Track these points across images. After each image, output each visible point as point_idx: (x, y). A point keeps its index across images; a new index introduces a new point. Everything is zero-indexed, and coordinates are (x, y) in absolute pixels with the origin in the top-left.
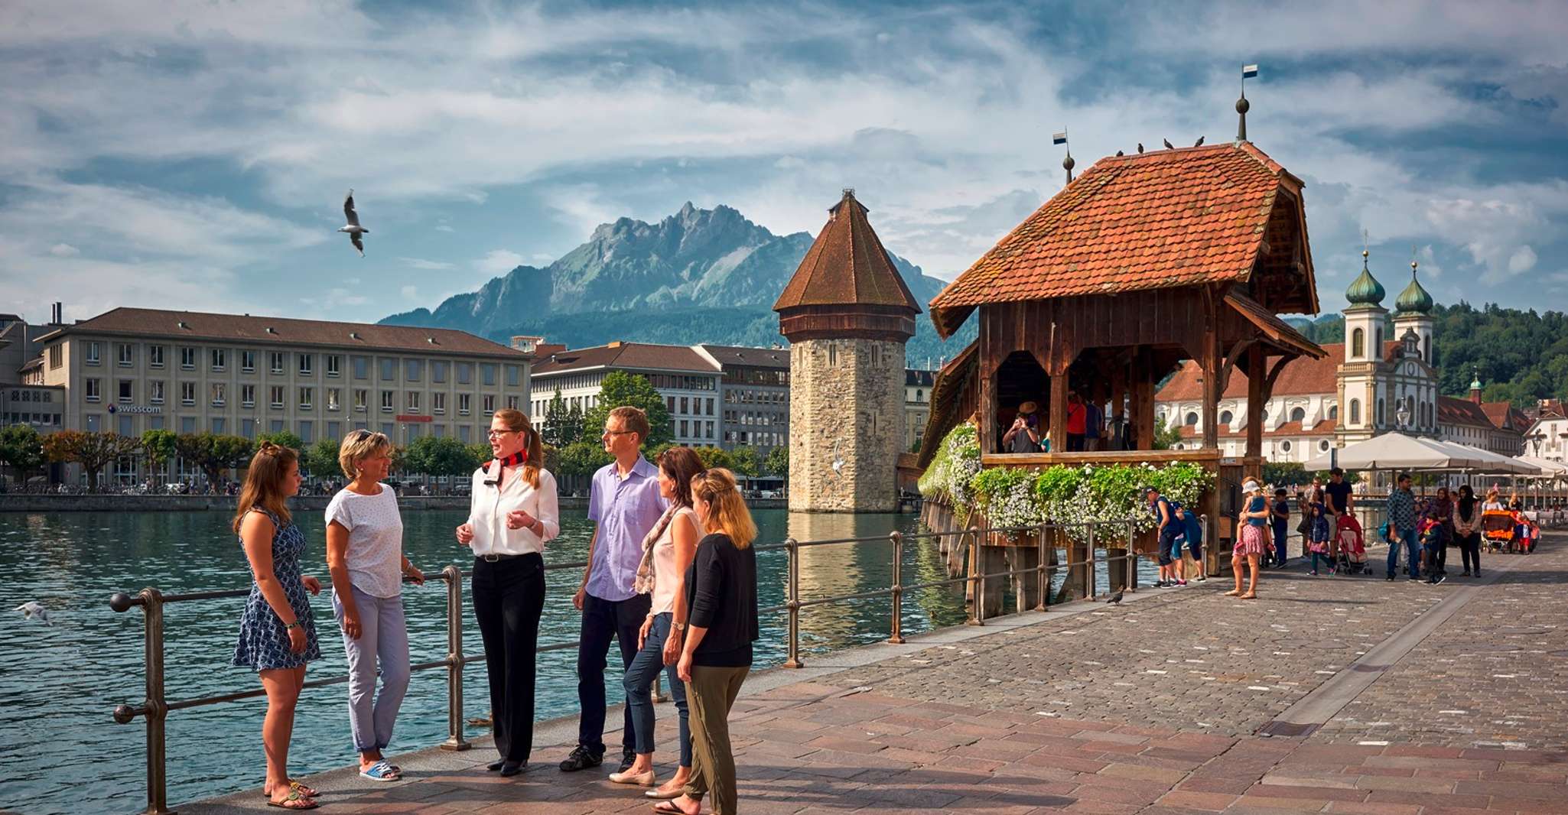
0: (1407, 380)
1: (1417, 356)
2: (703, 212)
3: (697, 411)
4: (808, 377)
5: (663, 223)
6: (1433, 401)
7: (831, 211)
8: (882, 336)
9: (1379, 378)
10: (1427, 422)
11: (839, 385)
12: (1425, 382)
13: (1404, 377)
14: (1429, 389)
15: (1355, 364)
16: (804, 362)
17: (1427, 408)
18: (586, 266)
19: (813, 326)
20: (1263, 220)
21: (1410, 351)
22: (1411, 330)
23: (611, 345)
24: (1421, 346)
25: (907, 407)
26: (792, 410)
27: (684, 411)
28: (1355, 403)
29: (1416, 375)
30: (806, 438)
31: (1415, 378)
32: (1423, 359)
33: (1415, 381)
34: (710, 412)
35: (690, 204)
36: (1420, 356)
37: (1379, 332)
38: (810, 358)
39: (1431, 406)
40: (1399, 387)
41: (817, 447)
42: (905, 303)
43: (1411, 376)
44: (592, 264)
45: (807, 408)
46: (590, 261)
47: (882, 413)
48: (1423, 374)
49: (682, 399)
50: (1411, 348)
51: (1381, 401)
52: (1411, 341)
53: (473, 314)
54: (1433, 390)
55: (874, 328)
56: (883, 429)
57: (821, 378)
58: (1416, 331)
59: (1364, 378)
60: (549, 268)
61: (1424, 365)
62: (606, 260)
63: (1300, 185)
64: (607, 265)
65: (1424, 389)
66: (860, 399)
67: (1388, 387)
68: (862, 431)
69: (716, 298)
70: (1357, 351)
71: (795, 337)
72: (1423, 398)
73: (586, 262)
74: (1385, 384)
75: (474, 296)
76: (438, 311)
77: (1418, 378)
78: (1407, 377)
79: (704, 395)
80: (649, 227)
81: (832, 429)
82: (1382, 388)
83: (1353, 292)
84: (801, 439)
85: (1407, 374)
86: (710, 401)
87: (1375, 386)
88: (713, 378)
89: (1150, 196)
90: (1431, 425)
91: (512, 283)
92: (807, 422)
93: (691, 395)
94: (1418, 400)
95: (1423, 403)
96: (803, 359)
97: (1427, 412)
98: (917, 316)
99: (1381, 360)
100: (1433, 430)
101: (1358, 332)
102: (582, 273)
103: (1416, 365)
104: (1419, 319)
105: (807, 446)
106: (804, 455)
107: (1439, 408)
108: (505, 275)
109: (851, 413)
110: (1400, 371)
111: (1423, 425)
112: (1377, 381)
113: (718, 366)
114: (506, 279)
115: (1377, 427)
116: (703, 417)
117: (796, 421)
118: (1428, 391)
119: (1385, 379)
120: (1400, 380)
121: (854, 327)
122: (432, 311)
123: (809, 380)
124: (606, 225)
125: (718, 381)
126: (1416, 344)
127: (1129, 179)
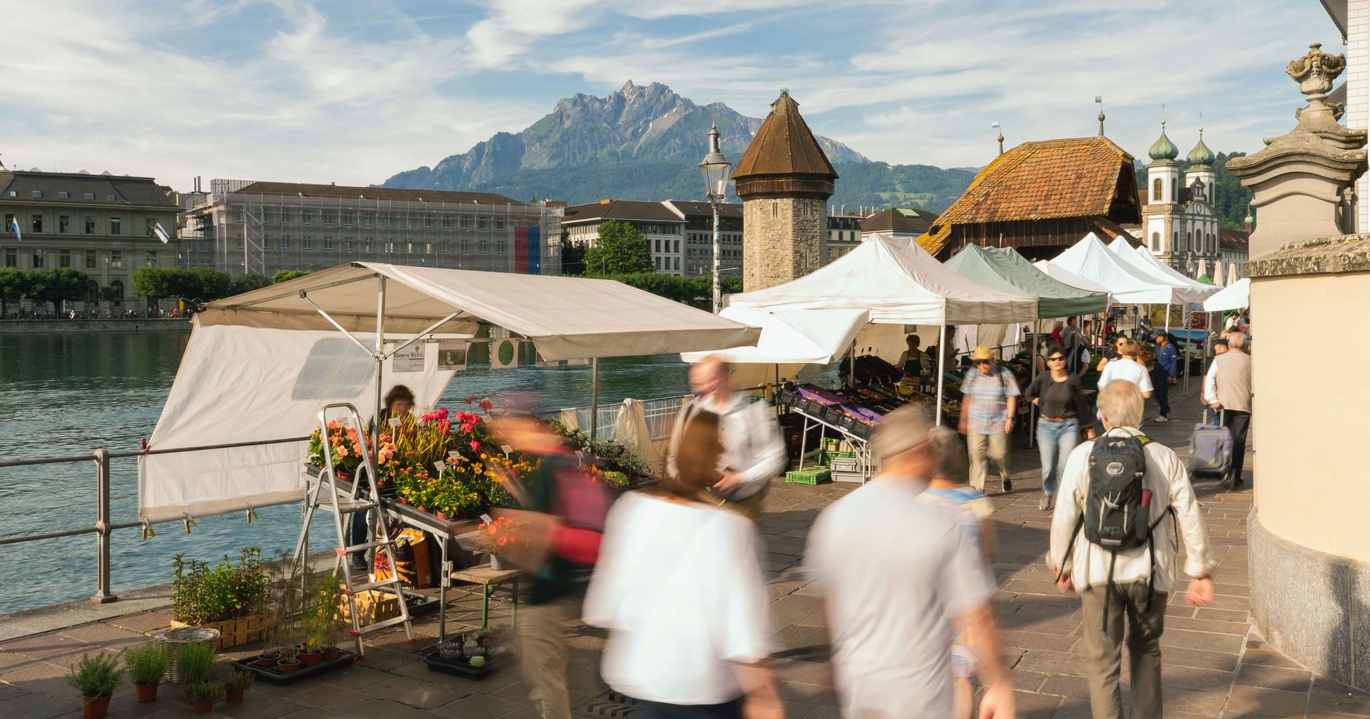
0: (1196, 218)
1: (1203, 199)
2: (640, 88)
3: (667, 249)
4: (758, 226)
5: (610, 97)
6: (1216, 233)
7: (772, 105)
8: (811, 196)
9: (1174, 216)
10: (1211, 249)
11: (780, 232)
12: (1209, 219)
13: (1193, 215)
14: (1212, 223)
15: (1156, 206)
16: (754, 216)
17: (1211, 238)
18: (550, 131)
19: (760, 190)
20: (1115, 182)
21: (1198, 195)
22: (1198, 179)
23: (603, 202)
24: (1206, 191)
25: (829, 245)
26: (745, 251)
27: (658, 249)
28: (1156, 236)
29: (1202, 213)
30: (756, 271)
31: (1202, 215)
32: (1208, 201)
33: (1202, 218)
34: (676, 250)
35: (631, 82)
36: (1206, 199)
37: (1174, 181)
38: (759, 212)
39: (1214, 236)
40: (1190, 222)
41: (765, 277)
42: (828, 171)
43: (1199, 215)
44: (555, 129)
45: (757, 248)
46: (553, 127)
47: (811, 252)
48: (1208, 212)
49: (657, 241)
50: (1198, 194)
51: (1176, 233)
52: (1199, 188)
53: (464, 171)
54: (1215, 224)
55: (805, 190)
56: (812, 264)
57: (768, 227)
58: (1202, 180)
59: (1163, 216)
60: (521, 134)
61: (1208, 205)
62: (566, 126)
63: (1132, 159)
64: (567, 130)
65: (1209, 224)
66: (796, 242)
67: (1181, 223)
68: (796, 265)
69: (651, 155)
70: (1158, 196)
71: (749, 196)
72: (1208, 231)
73: (550, 129)
74: (1178, 221)
75: (464, 156)
76: (436, 169)
77: (1205, 216)
78: (1196, 215)
79: (672, 238)
80: (599, 100)
81: (775, 264)
82: (1177, 223)
83: (1154, 152)
84: (753, 272)
85: (1195, 213)
86: (677, 243)
87: (1172, 222)
88: (679, 224)
89: (1053, 166)
90: (1214, 251)
91: (494, 146)
92: (757, 259)
93: (663, 238)
94: (1204, 232)
95: (1208, 235)
96: (754, 213)
97: (1211, 241)
98: (835, 180)
99: (1176, 203)
100: (1216, 255)
101: (1158, 183)
102: (547, 137)
103: (1203, 206)
104: (1205, 171)
105: (757, 276)
106: (754, 283)
107: (1221, 238)
108: (488, 140)
109: (789, 253)
110: (1189, 210)
111: (1208, 251)
112: (1173, 218)
113: (682, 216)
114: (489, 142)
115: (1173, 253)
116: (672, 255)
117: (749, 258)
118: (1212, 226)
119: (1178, 217)
120: (1190, 217)
121: (791, 190)
122: (432, 169)
123: (758, 228)
124: (566, 100)
125: (683, 227)
126: (1202, 190)
127: (1040, 155)
